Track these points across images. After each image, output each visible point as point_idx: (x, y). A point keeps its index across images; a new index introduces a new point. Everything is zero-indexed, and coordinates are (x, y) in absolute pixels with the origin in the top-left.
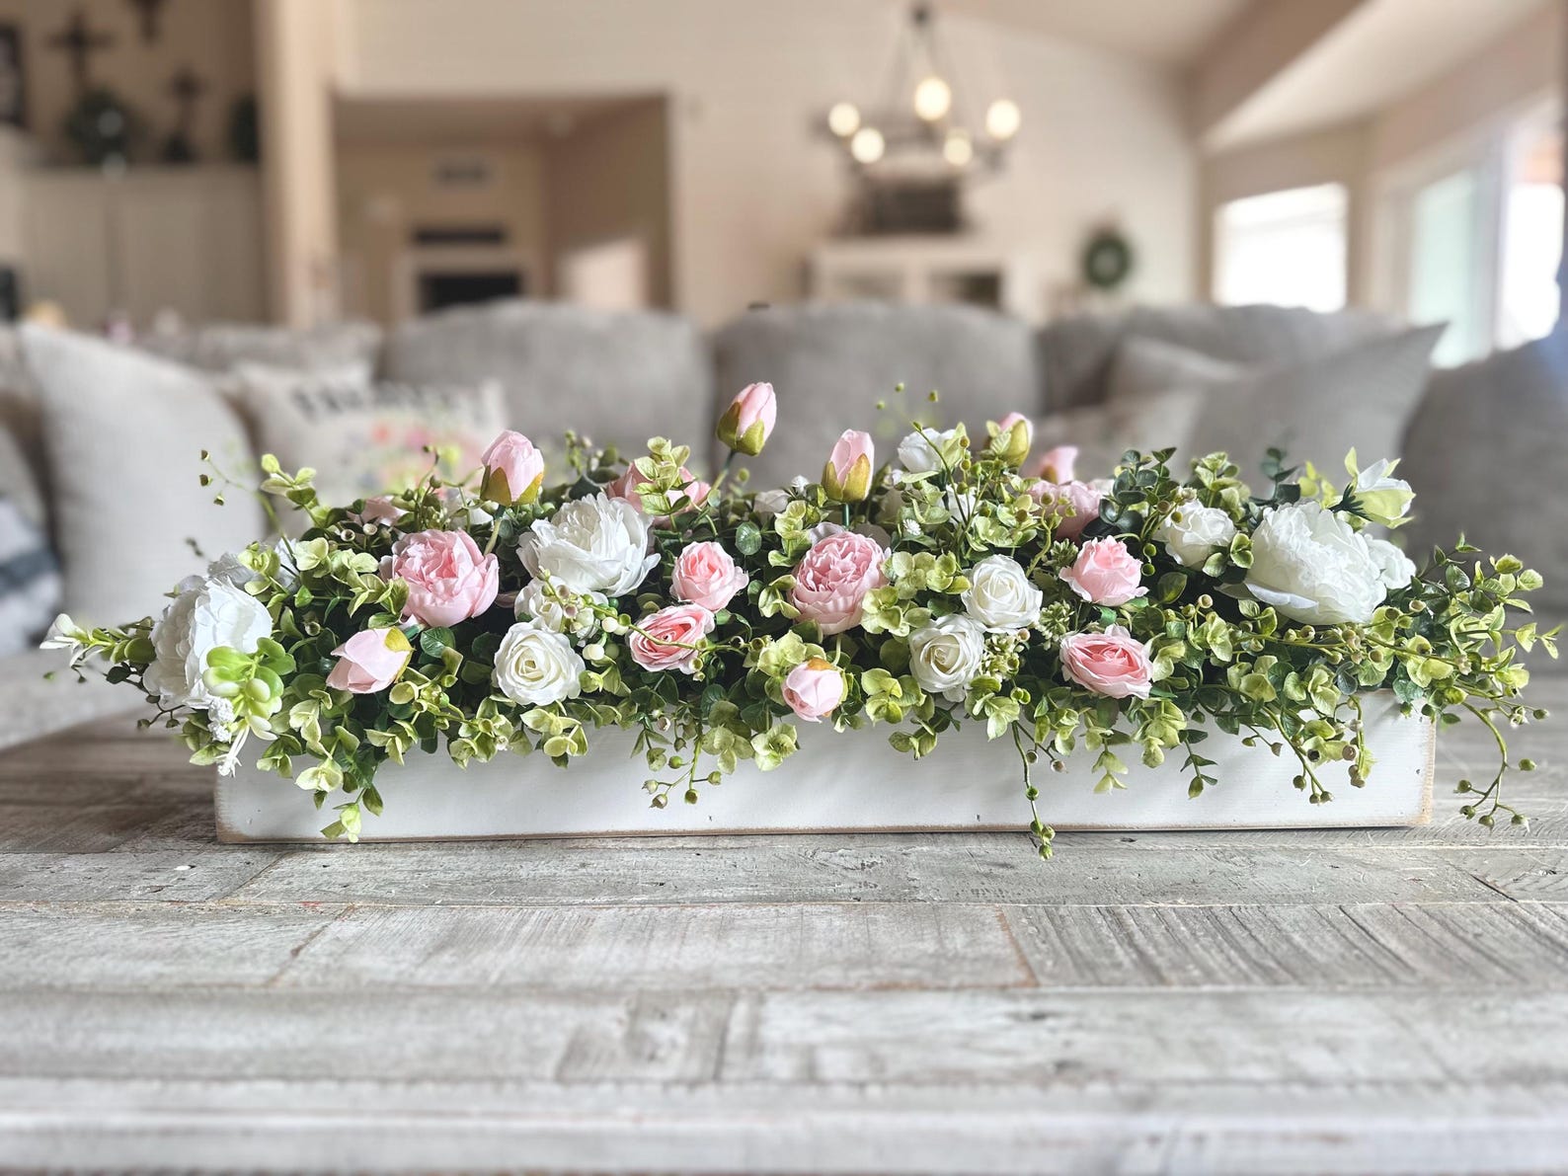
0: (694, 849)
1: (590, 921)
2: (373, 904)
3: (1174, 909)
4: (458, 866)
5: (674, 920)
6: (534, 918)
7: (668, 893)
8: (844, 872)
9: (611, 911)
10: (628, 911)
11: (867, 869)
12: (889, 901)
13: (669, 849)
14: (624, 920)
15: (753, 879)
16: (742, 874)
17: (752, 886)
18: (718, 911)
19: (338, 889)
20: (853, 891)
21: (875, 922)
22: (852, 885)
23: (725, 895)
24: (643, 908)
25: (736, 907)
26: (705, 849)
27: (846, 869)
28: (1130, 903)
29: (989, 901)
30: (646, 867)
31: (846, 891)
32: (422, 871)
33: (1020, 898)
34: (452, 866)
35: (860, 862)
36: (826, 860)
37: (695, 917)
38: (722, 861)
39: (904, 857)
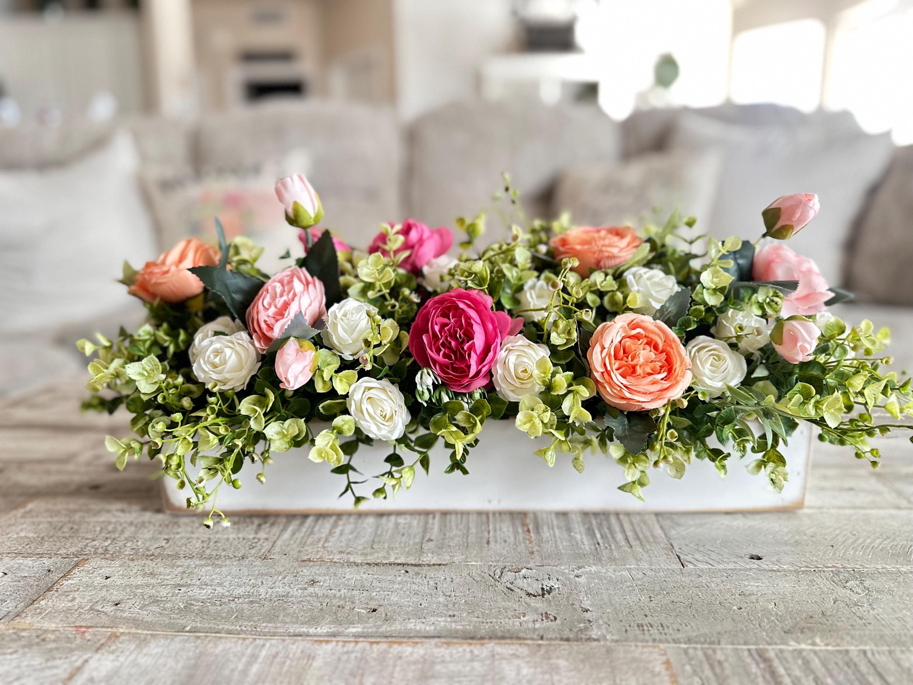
0: (403, 565)
1: (311, 657)
2: (133, 630)
3: (815, 652)
4: (212, 580)
5: (382, 659)
6: (264, 653)
7: (379, 623)
8: (528, 599)
9: (329, 647)
10: (343, 646)
11: (546, 596)
12: (568, 640)
13: (384, 565)
14: (339, 659)
15: (451, 606)
16: (442, 599)
17: (450, 616)
18: (420, 651)
19: (109, 609)
20: (537, 625)
21: (556, 669)
22: (535, 617)
23: (428, 628)
24: (357, 642)
25: (437, 646)
26: (412, 565)
27: (529, 594)
28: (776, 644)
29: (654, 640)
30: (363, 589)
31: (531, 625)
32: (182, 586)
33: (679, 635)
34: (207, 579)
35: (540, 586)
36: (512, 583)
37: (400, 658)
38: (425, 581)
39: (577, 579)
